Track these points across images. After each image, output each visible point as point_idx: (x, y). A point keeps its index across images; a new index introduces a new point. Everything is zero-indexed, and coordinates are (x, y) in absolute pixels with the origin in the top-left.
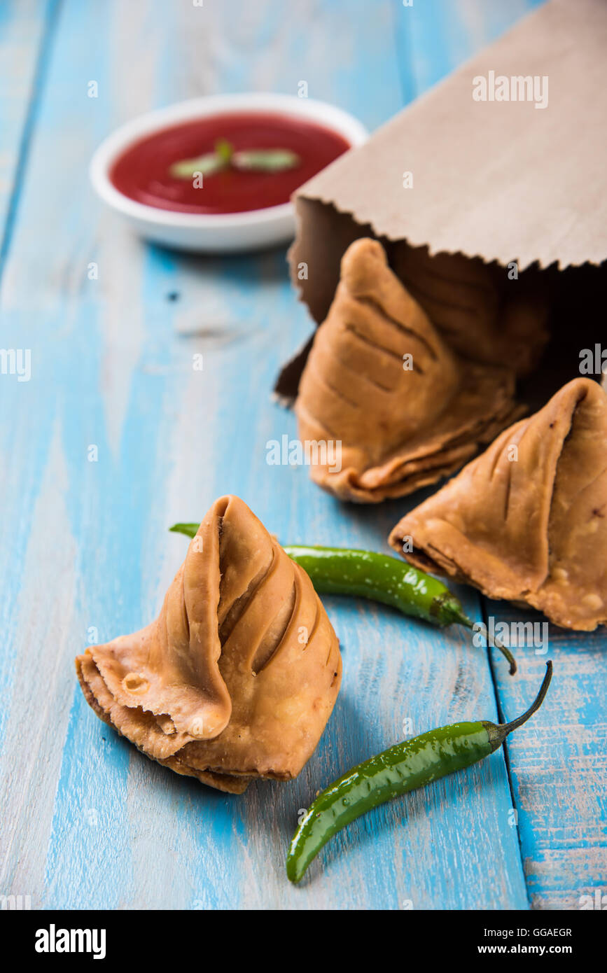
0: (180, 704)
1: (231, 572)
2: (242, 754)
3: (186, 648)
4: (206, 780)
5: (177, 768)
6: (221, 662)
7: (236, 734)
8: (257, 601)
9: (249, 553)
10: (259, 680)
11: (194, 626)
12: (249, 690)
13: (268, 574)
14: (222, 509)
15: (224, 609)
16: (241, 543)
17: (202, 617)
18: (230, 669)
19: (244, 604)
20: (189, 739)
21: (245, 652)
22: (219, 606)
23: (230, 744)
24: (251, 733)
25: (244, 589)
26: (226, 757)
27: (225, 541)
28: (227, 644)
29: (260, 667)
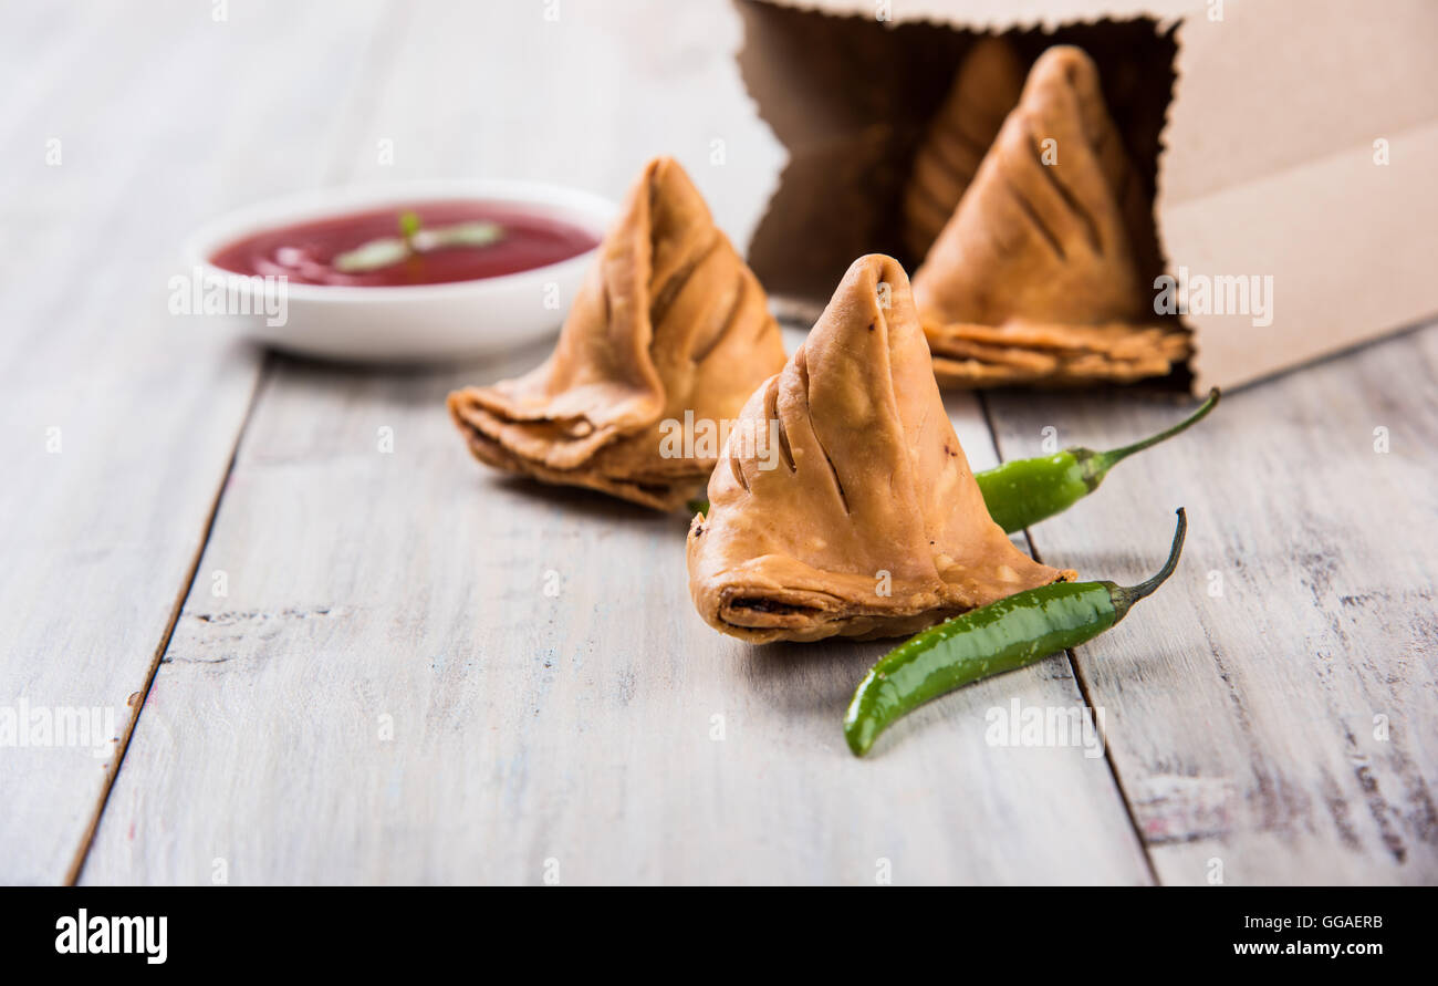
4: (630, 492)
5: (591, 481)
10: (699, 372)
12: (685, 384)
14: (653, 171)
17: (628, 288)
20: (611, 430)
22: (650, 284)
29: (701, 357)
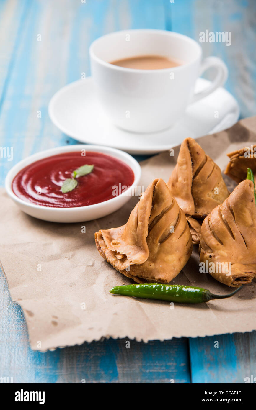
0: (130, 251)
1: (156, 206)
2: (150, 272)
3: (136, 231)
6: (147, 238)
7: (149, 264)
8: (164, 217)
9: (163, 200)
11: (140, 223)
13: (169, 209)
15: (151, 219)
16: (161, 196)
18: (150, 241)
19: (159, 218)
21: (157, 235)
23: (147, 268)
24: (155, 265)
25: (159, 213)
26: (144, 272)
27: (155, 195)
28: (151, 232)
